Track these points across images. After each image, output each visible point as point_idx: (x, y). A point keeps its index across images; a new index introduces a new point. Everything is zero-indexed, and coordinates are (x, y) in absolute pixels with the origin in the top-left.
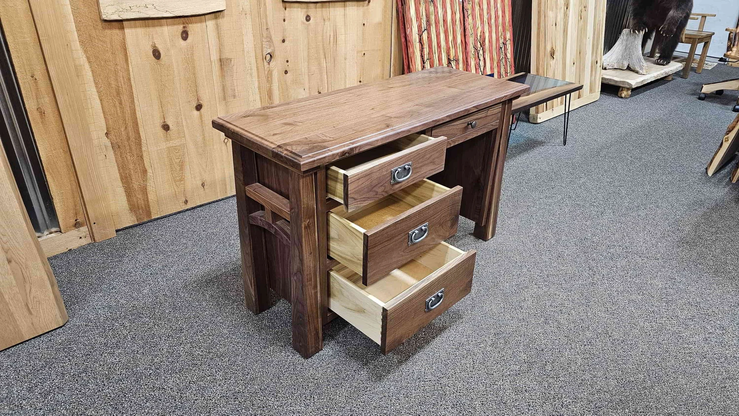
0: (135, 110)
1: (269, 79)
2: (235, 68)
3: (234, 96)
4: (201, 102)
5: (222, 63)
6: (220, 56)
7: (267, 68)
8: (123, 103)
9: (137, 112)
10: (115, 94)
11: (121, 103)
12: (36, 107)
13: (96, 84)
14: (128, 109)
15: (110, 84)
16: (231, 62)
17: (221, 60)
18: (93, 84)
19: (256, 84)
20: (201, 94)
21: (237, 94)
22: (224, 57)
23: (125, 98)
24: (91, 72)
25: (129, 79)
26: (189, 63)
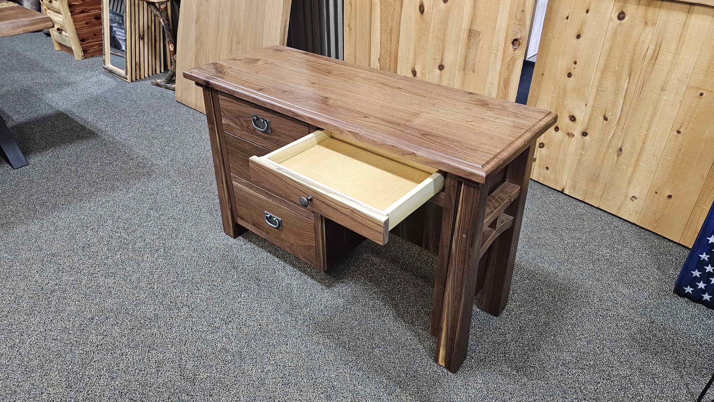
0: (398, 49)
1: (510, 67)
2: (482, 42)
3: (474, 71)
4: (444, 63)
5: (471, 34)
6: (471, 26)
7: (511, 54)
8: (392, 41)
9: (399, 51)
10: (389, 31)
11: (391, 40)
12: (348, 24)
13: (381, 20)
14: (394, 46)
15: (388, 23)
16: (479, 36)
17: (470, 31)
18: (379, 19)
19: (499, 68)
20: (446, 56)
21: (476, 69)
22: (472, 28)
23: (394, 37)
24: (380, 10)
25: (400, 23)
26: (443, 24)
